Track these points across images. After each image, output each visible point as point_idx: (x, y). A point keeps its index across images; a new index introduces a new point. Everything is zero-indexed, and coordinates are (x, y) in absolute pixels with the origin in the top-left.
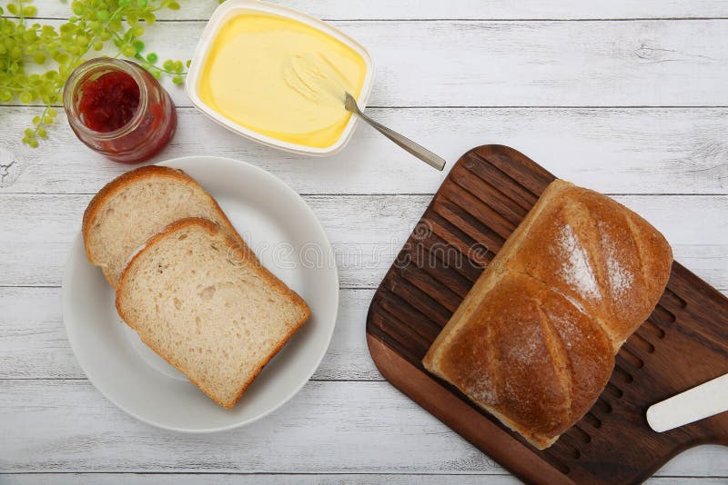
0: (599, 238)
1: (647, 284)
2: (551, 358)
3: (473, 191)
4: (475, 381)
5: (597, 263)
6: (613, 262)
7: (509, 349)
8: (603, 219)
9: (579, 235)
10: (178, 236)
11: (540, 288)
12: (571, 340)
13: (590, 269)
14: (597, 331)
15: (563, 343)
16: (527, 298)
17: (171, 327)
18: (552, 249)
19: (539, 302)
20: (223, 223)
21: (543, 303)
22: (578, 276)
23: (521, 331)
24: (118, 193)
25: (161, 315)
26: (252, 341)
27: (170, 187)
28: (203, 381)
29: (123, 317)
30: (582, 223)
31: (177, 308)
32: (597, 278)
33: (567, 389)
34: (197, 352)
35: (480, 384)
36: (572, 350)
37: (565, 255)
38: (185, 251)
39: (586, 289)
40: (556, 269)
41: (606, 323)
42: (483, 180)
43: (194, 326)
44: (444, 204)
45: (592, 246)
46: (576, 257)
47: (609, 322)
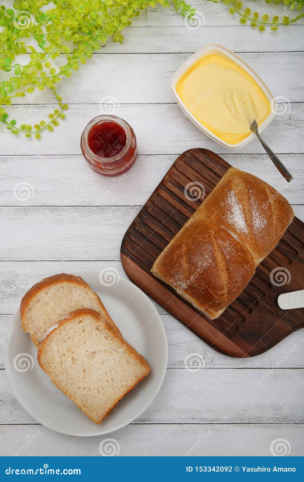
0: (249, 199)
1: (274, 226)
2: (217, 263)
3: (186, 174)
4: (174, 275)
5: (247, 213)
6: (256, 213)
7: (194, 258)
8: (252, 189)
9: (238, 197)
10: (78, 321)
11: (214, 226)
12: (229, 254)
13: (243, 215)
14: (245, 252)
15: (224, 256)
16: (206, 230)
17: (68, 373)
18: (222, 204)
19: (213, 233)
20: (103, 312)
21: (215, 234)
22: (235, 220)
23: (201, 248)
24: (44, 291)
25: (63, 366)
26: (115, 385)
27: (74, 289)
28: (84, 406)
29: (41, 366)
30: (241, 190)
31: (73, 363)
32: (246, 221)
33: (225, 282)
34: (82, 389)
35: (177, 278)
36: (229, 260)
37: (229, 207)
38: (81, 330)
39: (240, 227)
40: (224, 215)
41: (250, 247)
42: (192, 168)
43: (82, 375)
44: (169, 181)
45: (245, 203)
46: (235, 209)
47: (252, 247)
